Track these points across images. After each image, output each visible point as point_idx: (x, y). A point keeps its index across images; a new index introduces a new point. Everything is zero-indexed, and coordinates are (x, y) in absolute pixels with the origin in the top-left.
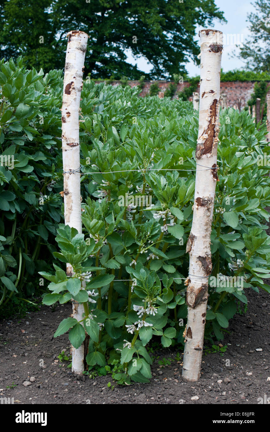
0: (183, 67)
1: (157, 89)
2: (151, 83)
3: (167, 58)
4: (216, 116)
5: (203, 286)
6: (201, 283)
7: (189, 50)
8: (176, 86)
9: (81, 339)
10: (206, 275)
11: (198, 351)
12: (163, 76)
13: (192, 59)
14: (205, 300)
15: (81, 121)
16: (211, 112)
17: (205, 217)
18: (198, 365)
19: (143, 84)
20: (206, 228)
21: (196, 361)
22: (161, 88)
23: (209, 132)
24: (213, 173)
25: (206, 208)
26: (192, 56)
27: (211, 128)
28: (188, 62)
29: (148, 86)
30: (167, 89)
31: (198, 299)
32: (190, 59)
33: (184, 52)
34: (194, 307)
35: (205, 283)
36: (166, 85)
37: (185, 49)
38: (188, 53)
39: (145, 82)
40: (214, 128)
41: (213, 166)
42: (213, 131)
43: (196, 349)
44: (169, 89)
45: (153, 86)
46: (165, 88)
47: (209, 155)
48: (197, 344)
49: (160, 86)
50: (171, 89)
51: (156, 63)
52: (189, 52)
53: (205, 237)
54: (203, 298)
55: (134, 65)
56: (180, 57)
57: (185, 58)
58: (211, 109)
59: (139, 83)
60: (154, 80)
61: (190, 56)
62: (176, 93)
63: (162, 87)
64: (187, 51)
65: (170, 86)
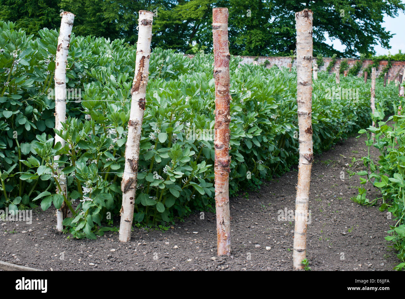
0: (372, 48)
1: (346, 65)
2: (341, 60)
3: (359, 41)
4: (144, 67)
5: (131, 179)
6: (129, 177)
7: (377, 35)
8: (362, 63)
9: (48, 205)
10: (132, 172)
11: (127, 222)
12: (354, 55)
13: (380, 42)
14: (132, 188)
15: (67, 68)
16: (140, 65)
17: (133, 133)
18: (128, 232)
19: (335, 61)
20: (133, 140)
21: (126, 228)
22: (349, 64)
23: (138, 77)
24: (139, 104)
25: (134, 127)
26: (380, 39)
27: (139, 75)
28: (377, 44)
29: (338, 62)
30: (354, 65)
31: (126, 187)
32: (378, 42)
33: (374, 36)
34: (125, 192)
35: (131, 177)
36: (354, 62)
37: (374, 34)
38: (376, 37)
39: (336, 59)
40: (142, 74)
41: (139, 100)
42: (140, 77)
43: (125, 221)
44: (356, 65)
45: (343, 62)
46: (353, 64)
47: (137, 92)
48: (126, 218)
49: (349, 63)
50: (357, 65)
51: (349, 45)
52: (378, 36)
53: (133, 146)
54: (131, 187)
55: (330, 45)
56: (370, 40)
57: (374, 41)
58: (140, 62)
59: (332, 60)
60: (347, 58)
61: (378, 39)
62: (361, 69)
63: (351, 64)
64: (376, 36)
65: (356, 63)
